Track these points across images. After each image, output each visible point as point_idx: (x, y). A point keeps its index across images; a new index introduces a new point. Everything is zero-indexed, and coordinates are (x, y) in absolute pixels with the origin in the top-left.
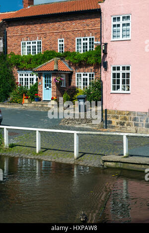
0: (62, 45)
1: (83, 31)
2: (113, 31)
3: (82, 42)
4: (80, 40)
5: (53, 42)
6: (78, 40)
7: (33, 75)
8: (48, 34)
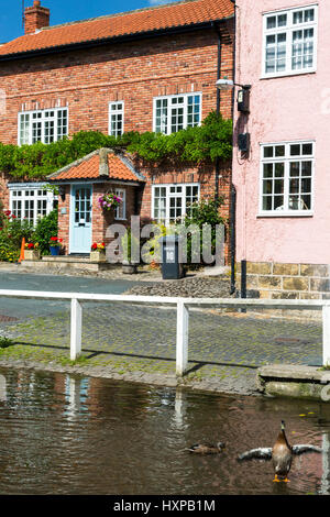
0: (120, 117)
1: (173, 80)
2: (267, 54)
3: (170, 107)
4: (165, 102)
5: (95, 111)
6: (158, 102)
7: (45, 193)
8: (84, 92)
